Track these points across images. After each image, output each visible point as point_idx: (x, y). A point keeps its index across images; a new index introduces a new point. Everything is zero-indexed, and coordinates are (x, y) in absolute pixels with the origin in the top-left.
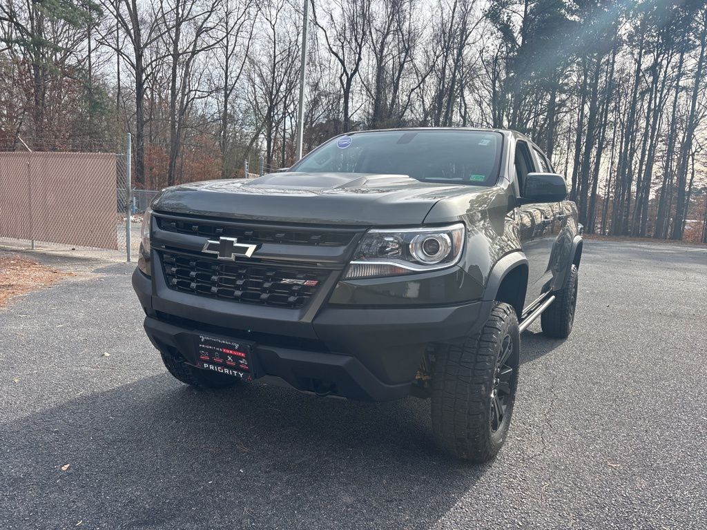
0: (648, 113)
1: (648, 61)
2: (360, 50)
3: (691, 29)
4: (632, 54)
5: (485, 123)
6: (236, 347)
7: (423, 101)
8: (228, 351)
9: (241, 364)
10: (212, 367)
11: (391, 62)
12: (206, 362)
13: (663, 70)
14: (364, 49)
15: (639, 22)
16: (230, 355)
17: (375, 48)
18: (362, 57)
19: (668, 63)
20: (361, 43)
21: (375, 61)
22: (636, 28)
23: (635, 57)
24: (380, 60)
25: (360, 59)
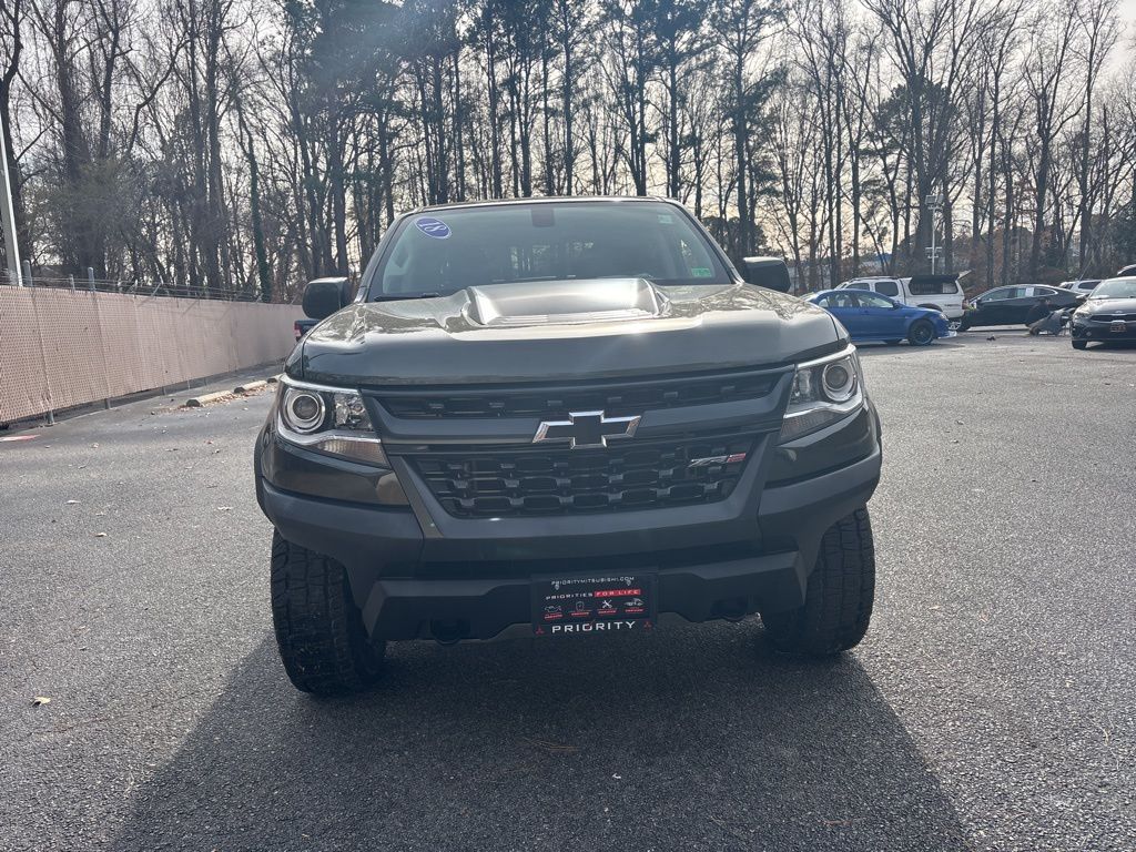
0: (513, 147)
1: (501, 71)
2: (17, 29)
3: (547, 27)
4: (476, 58)
5: (276, 166)
6: (629, 582)
7: (158, 127)
8: (605, 594)
9: (629, 607)
10: (569, 628)
11: (85, 53)
12: (556, 622)
13: (523, 84)
14: (24, 27)
15: (480, 12)
16: (607, 598)
17: (44, 26)
18: (23, 41)
19: (528, 75)
20: (16, 14)
21: (49, 50)
22: (477, 20)
23: (483, 64)
24: (61, 47)
25: (19, 47)
